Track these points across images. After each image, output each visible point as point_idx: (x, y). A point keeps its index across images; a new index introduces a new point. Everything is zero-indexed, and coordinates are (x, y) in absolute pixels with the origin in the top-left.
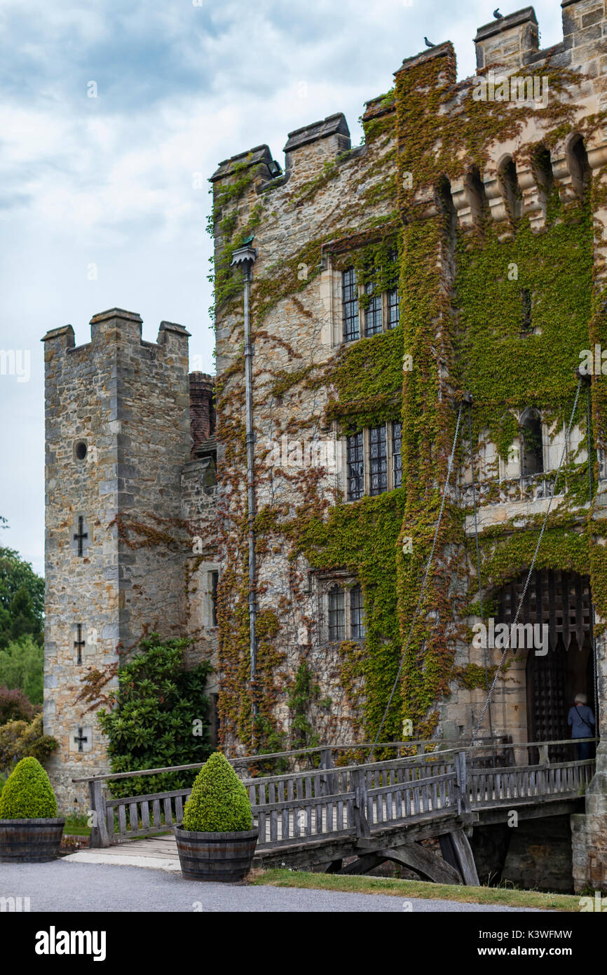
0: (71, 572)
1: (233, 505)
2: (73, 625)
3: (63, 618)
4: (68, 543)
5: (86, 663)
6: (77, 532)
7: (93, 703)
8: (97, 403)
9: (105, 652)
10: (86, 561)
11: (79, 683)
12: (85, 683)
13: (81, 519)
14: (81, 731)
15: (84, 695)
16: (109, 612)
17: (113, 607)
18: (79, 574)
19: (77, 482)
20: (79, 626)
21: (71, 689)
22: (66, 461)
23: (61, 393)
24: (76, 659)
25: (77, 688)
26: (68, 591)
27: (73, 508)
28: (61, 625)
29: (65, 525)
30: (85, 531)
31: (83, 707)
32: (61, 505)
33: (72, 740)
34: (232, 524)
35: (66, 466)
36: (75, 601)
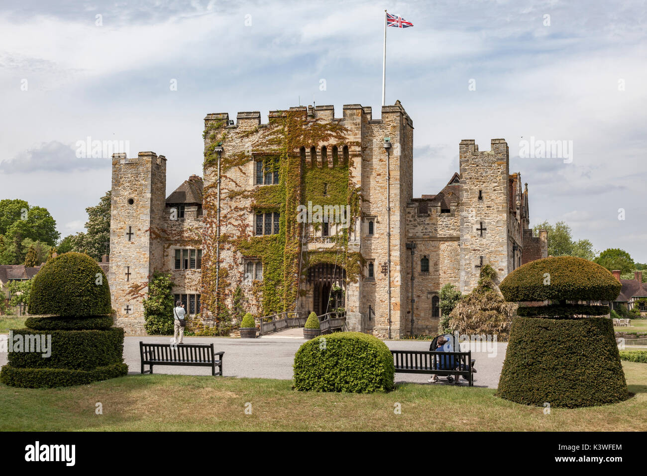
0: (124, 247)
1: (210, 232)
2: (125, 267)
3: (119, 264)
4: (123, 236)
5: (131, 281)
6: (128, 232)
7: (134, 296)
8: (140, 185)
9: (141, 277)
10: (132, 243)
11: (127, 288)
12: (131, 289)
13: (130, 227)
14: (128, 306)
15: (130, 293)
16: (144, 263)
17: (146, 261)
18: (128, 248)
19: (129, 213)
20: (128, 267)
21: (123, 291)
22: (123, 204)
23: (121, 178)
24: (126, 280)
25: (126, 290)
26: (122, 254)
27: (127, 223)
28: (118, 266)
29: (122, 228)
30: (132, 232)
31: (129, 297)
32: (120, 221)
33: (123, 310)
34: (209, 238)
35: (122, 206)
36: (126, 257)
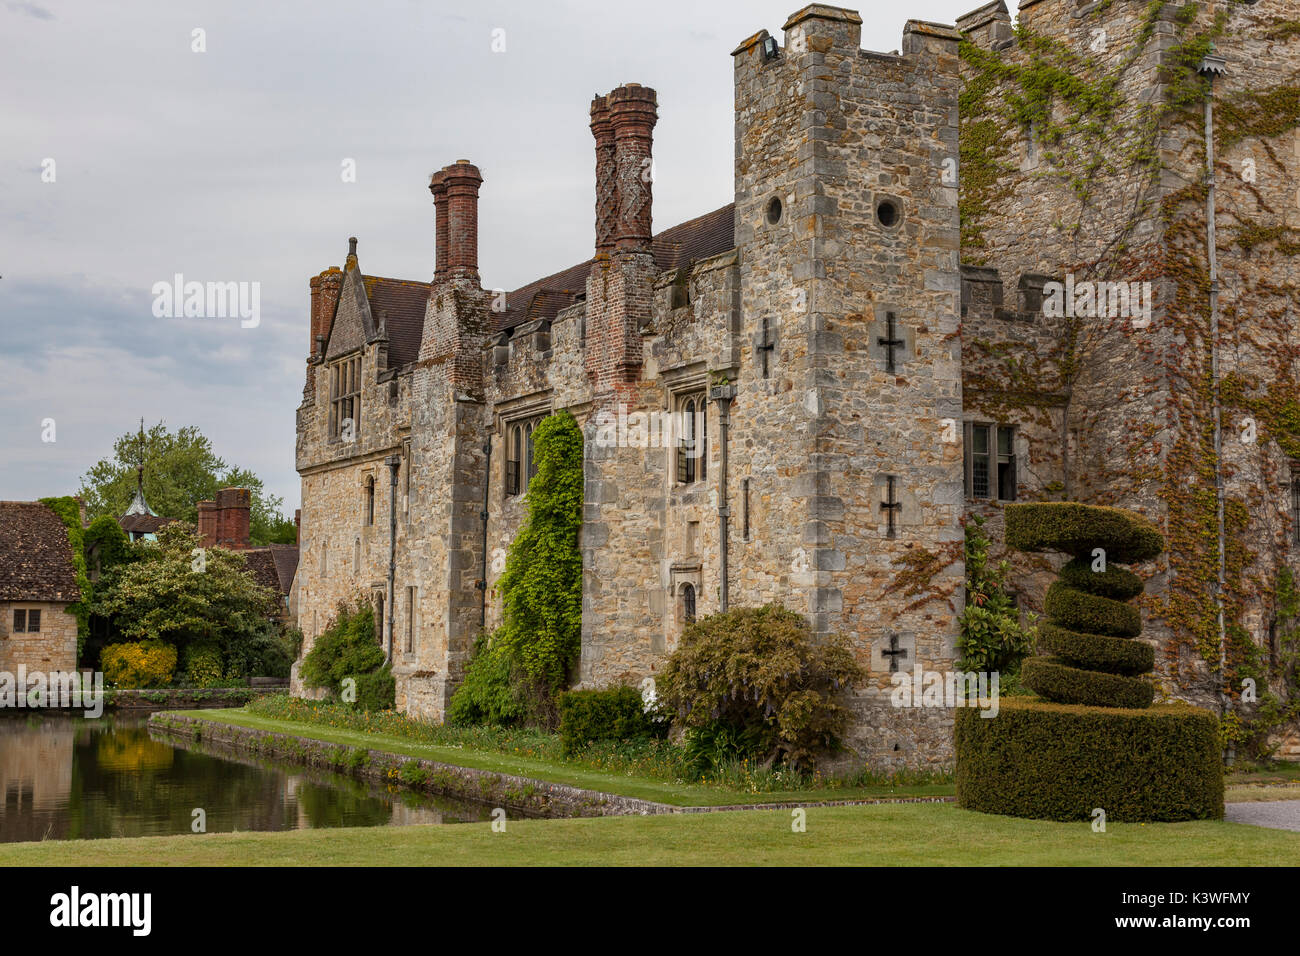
0: (872, 393)
2: (878, 477)
3: (854, 462)
4: (864, 347)
5: (903, 537)
6: (884, 335)
7: (916, 598)
8: (921, 152)
9: (939, 523)
10: (900, 382)
11: (889, 567)
12: (902, 567)
13: (891, 317)
14: (894, 640)
15: (899, 585)
16: (945, 465)
17: (953, 458)
18: (887, 399)
19: (882, 258)
20: (891, 479)
21: (873, 574)
22: (859, 220)
23: (850, 110)
24: (883, 530)
25: (885, 575)
26: (866, 422)
27: (876, 297)
28: (853, 474)
29: (859, 318)
30: (898, 336)
31: (897, 603)
32: (849, 285)
33: (876, 655)
35: (858, 227)
36: (880, 438)
